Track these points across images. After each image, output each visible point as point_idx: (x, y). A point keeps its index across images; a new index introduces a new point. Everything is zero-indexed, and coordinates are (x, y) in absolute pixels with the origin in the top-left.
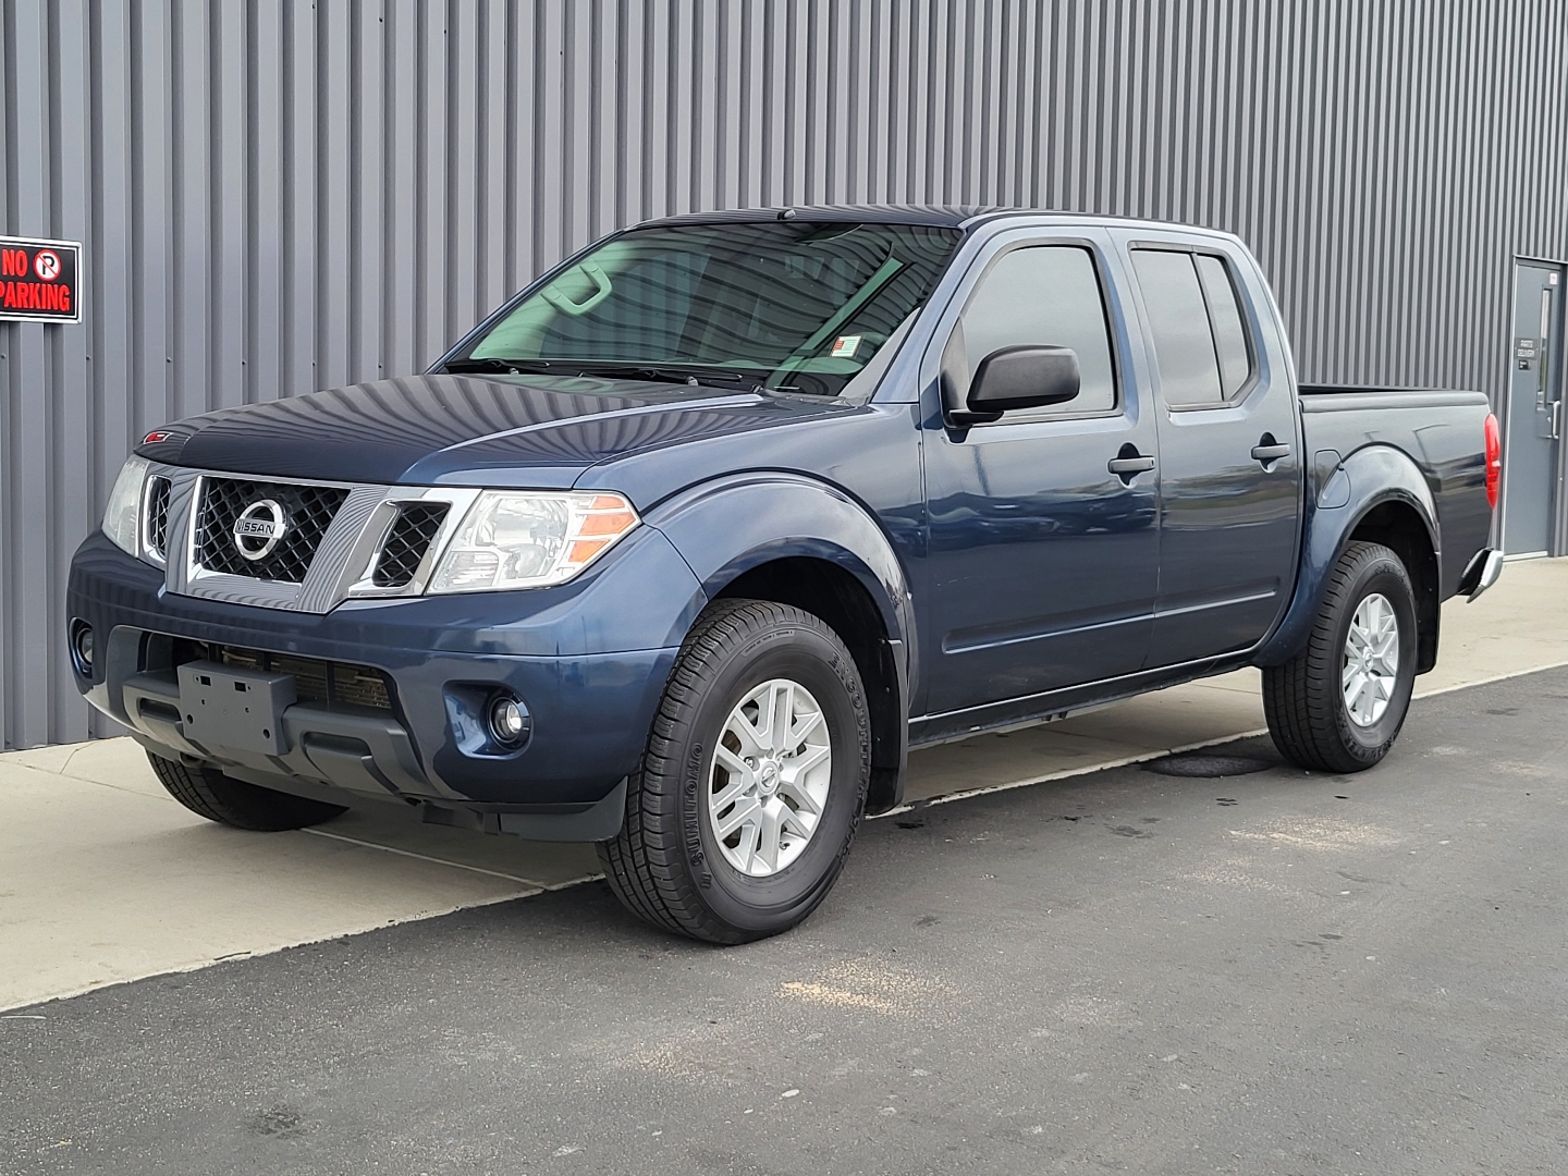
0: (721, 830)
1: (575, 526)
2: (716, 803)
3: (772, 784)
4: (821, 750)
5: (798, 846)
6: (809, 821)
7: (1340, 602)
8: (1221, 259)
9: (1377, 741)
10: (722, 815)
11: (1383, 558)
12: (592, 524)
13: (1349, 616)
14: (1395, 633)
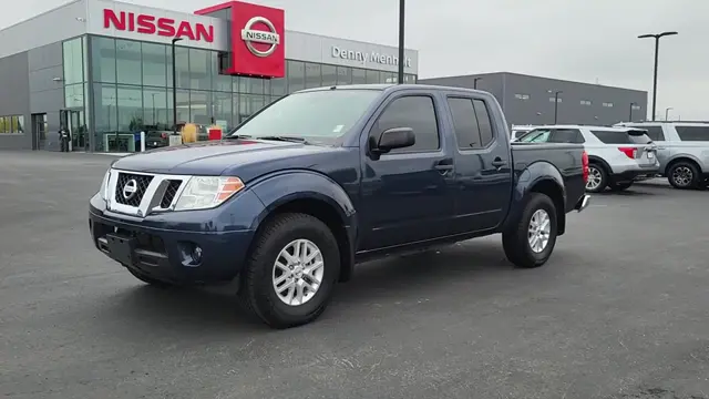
0: (278, 290)
1: (221, 187)
2: (276, 281)
3: (300, 274)
4: (320, 262)
5: (311, 295)
6: (315, 287)
7: (527, 212)
8: (483, 101)
9: (541, 257)
10: (278, 286)
11: (543, 197)
12: (227, 187)
13: (530, 217)
14: (548, 221)
